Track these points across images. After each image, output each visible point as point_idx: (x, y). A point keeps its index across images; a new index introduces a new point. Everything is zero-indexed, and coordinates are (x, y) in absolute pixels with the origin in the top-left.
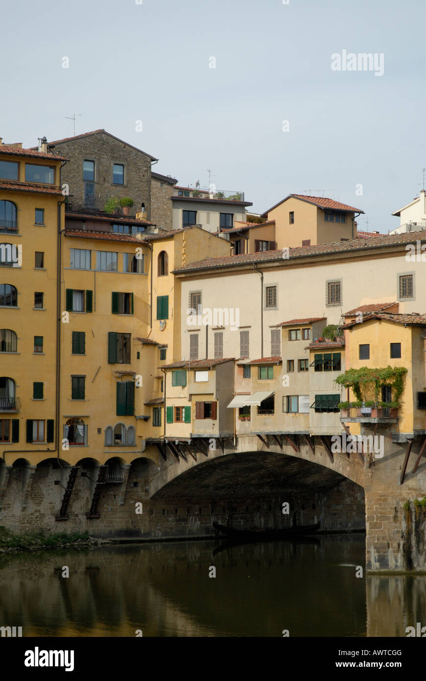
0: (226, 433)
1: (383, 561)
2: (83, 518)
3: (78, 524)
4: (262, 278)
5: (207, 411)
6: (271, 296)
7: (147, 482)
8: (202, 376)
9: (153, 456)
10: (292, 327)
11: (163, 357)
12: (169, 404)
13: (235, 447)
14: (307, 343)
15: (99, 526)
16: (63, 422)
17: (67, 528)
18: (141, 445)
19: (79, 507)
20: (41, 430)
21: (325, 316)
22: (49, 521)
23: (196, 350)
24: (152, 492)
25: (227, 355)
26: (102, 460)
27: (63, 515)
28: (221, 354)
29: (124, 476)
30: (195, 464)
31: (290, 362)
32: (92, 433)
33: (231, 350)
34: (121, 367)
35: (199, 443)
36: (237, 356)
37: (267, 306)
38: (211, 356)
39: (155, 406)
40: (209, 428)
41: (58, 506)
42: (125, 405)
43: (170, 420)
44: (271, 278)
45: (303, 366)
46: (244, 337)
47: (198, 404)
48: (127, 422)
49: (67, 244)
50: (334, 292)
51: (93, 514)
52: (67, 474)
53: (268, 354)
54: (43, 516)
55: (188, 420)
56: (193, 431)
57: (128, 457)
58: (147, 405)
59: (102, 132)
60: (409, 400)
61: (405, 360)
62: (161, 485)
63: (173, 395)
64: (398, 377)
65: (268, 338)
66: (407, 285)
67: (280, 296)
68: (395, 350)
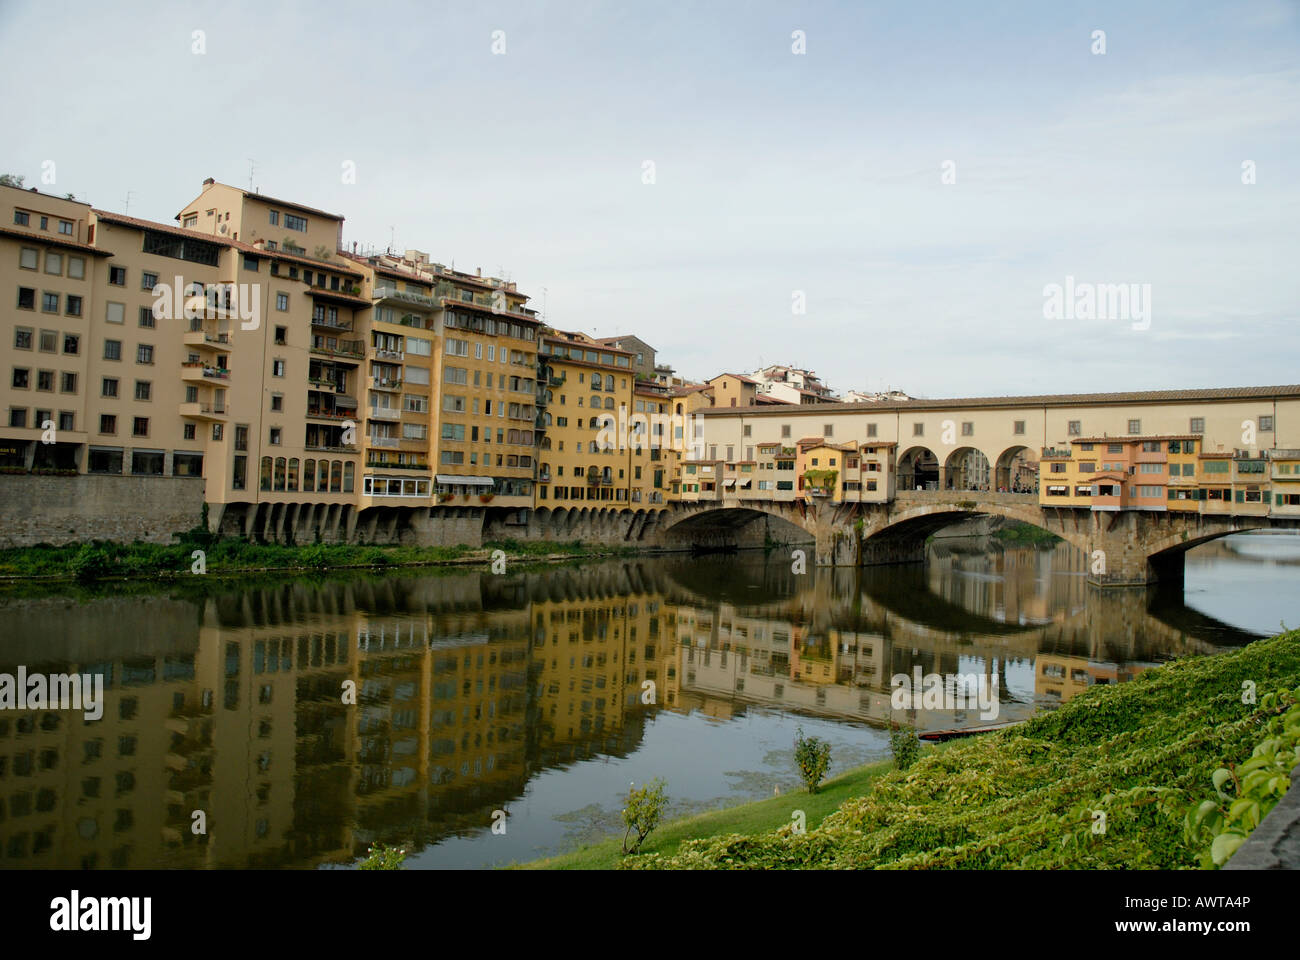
0: (719, 498)
1: (823, 561)
2: (635, 539)
3: (634, 543)
4: (742, 421)
5: (710, 487)
6: (747, 431)
7: (665, 522)
8: (707, 469)
9: (670, 509)
10: (762, 447)
11: (679, 457)
12: (684, 482)
13: (722, 505)
14: (773, 455)
15: (643, 544)
16: (632, 490)
17: (628, 544)
18: (665, 503)
19: (635, 533)
20: (622, 494)
21: (781, 442)
22: (622, 540)
24: (668, 526)
25: (718, 458)
26: (647, 511)
27: (628, 537)
28: (715, 458)
29: (656, 518)
30: (696, 513)
31: (762, 464)
32: (643, 496)
33: (722, 456)
34: (657, 463)
35: (702, 503)
36: (725, 459)
37: (745, 435)
38: (709, 459)
39: (676, 484)
40: (710, 496)
41: (625, 533)
42: (658, 483)
43: (685, 491)
44: (747, 421)
45: (770, 466)
46: (730, 450)
47: (703, 483)
48: (659, 491)
49: (635, 398)
50: (786, 431)
51: (640, 537)
52: (631, 517)
53: (745, 459)
54: (618, 538)
55: (696, 491)
56: (698, 496)
57: (659, 509)
58: (670, 482)
59: (634, 337)
60: (839, 486)
61: (838, 467)
62: (673, 523)
63: (687, 478)
64: (834, 475)
65: (745, 451)
66: (829, 430)
67: (753, 431)
68: (832, 462)
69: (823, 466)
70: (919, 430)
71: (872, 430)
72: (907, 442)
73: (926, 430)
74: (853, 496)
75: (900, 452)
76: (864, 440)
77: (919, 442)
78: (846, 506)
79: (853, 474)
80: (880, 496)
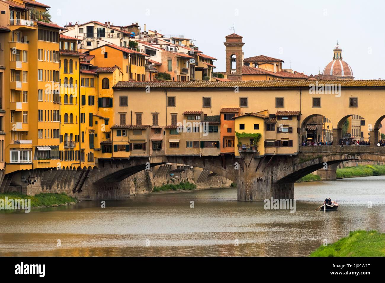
2: (77, 192)
4: (166, 94)
5: (139, 147)
6: (171, 102)
9: (98, 166)
10: (190, 115)
11: (107, 123)
13: (149, 161)
15: (81, 195)
16: (81, 151)
18: (97, 161)
19: (78, 187)
20: (78, 155)
21: (202, 111)
22: (71, 193)
23: (125, 120)
25: (144, 124)
26: (87, 167)
28: (141, 123)
30: (123, 168)
32: (86, 156)
33: (148, 122)
36: (151, 124)
37: (169, 105)
38: (134, 123)
39: (107, 145)
40: (141, 154)
42: (92, 145)
43: (116, 151)
44: (170, 94)
46: (155, 116)
47: (133, 144)
48: (92, 151)
49: (81, 76)
50: (207, 103)
51: (80, 190)
52: (80, 173)
53: (170, 124)
55: (128, 150)
56: (131, 155)
57: (93, 166)
58: (101, 144)
60: (262, 144)
61: (261, 130)
62: (100, 178)
63: (117, 140)
64: (259, 136)
65: (170, 118)
66: (244, 102)
67: (177, 102)
68: (256, 127)
69: (250, 130)
70: (317, 102)
71: (280, 102)
72: (307, 110)
73: (322, 102)
74: (273, 151)
75: (303, 118)
76: (274, 110)
77: (316, 111)
78: (267, 157)
79: (273, 135)
80: (292, 150)
